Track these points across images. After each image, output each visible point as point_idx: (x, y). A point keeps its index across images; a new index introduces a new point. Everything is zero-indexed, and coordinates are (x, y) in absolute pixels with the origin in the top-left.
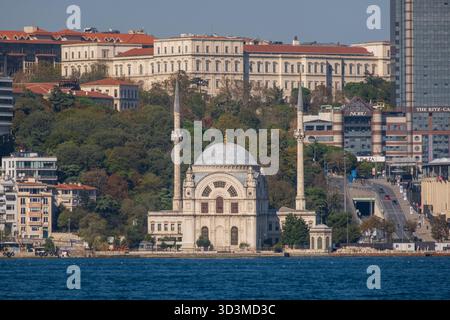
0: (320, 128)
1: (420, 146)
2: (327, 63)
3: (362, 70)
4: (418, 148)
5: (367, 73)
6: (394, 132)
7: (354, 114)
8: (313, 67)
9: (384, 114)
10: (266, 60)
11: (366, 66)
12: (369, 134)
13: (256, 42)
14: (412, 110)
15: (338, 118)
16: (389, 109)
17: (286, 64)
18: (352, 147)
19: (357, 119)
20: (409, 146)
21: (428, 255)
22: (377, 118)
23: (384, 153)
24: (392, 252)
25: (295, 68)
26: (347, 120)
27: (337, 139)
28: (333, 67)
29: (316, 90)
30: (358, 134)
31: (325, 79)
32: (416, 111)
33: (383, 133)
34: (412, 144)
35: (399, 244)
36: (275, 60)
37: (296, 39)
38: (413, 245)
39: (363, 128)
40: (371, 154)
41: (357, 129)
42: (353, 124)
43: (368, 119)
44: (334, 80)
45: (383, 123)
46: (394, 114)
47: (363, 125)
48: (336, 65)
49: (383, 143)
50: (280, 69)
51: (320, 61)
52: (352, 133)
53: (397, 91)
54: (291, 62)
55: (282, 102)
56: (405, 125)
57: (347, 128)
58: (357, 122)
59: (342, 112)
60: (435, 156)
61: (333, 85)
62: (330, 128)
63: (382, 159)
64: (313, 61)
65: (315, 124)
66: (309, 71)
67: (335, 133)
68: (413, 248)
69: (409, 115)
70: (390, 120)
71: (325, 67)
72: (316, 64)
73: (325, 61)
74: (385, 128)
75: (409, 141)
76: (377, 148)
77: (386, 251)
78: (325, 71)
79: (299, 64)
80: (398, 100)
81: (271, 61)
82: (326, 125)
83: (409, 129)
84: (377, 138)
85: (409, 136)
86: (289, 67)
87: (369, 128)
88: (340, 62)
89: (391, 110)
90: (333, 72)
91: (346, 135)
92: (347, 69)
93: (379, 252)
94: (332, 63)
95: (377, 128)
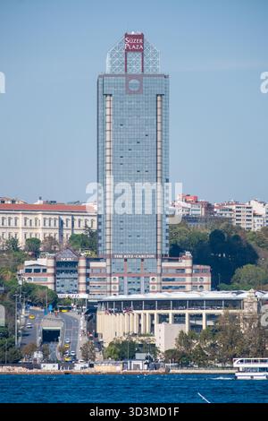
0: (37, 271)
1: (117, 286)
2: (60, 219)
3: (83, 224)
4: (115, 288)
5: (86, 226)
6: (97, 274)
7: (64, 260)
8: (47, 221)
9: (88, 260)
10: (9, 216)
11: (86, 221)
12: (75, 275)
13: (13, 202)
14: (111, 257)
15: (51, 263)
16: (94, 256)
17: (26, 219)
18: (63, 286)
19: (66, 264)
20: (108, 286)
21: (67, 374)
22: (82, 263)
23: (87, 292)
24: (39, 371)
25: (33, 222)
26: (58, 264)
27: (51, 279)
28: (65, 222)
29: (45, 241)
30: (68, 275)
31: (57, 231)
32: (114, 258)
33: (87, 275)
34: (111, 284)
35: (47, 365)
36: (16, 216)
37: (40, 198)
38: (57, 365)
39: (72, 271)
40: (78, 291)
41: (67, 272)
42: (63, 268)
43: (75, 263)
44: (65, 232)
45: (88, 267)
46: (98, 260)
47: (71, 269)
48: (67, 220)
49: (87, 284)
50: (21, 223)
51: (53, 217)
52: (63, 275)
53: (100, 242)
54: (30, 217)
55: (18, 250)
56: (105, 268)
57: (58, 271)
58: (66, 266)
59: (55, 258)
60: (129, 294)
61: (65, 236)
62: (45, 270)
63: (85, 296)
64: (48, 217)
65: (33, 268)
66: (45, 225)
67: (48, 275)
68: (57, 368)
69: (108, 261)
70: (93, 264)
71: (57, 221)
72: (50, 219)
73: (57, 217)
74: (89, 271)
75: (108, 281)
76: (82, 287)
77: (34, 370)
78: (57, 224)
79: (36, 219)
80: (100, 249)
81: (13, 216)
82: (42, 268)
83: (108, 271)
84: (82, 279)
85: (108, 278)
86: (28, 221)
87: (77, 271)
88: (70, 218)
89: (96, 257)
90: (65, 226)
91: (57, 276)
92: (76, 223)
93: (28, 371)
94: (64, 218)
95: (82, 271)
